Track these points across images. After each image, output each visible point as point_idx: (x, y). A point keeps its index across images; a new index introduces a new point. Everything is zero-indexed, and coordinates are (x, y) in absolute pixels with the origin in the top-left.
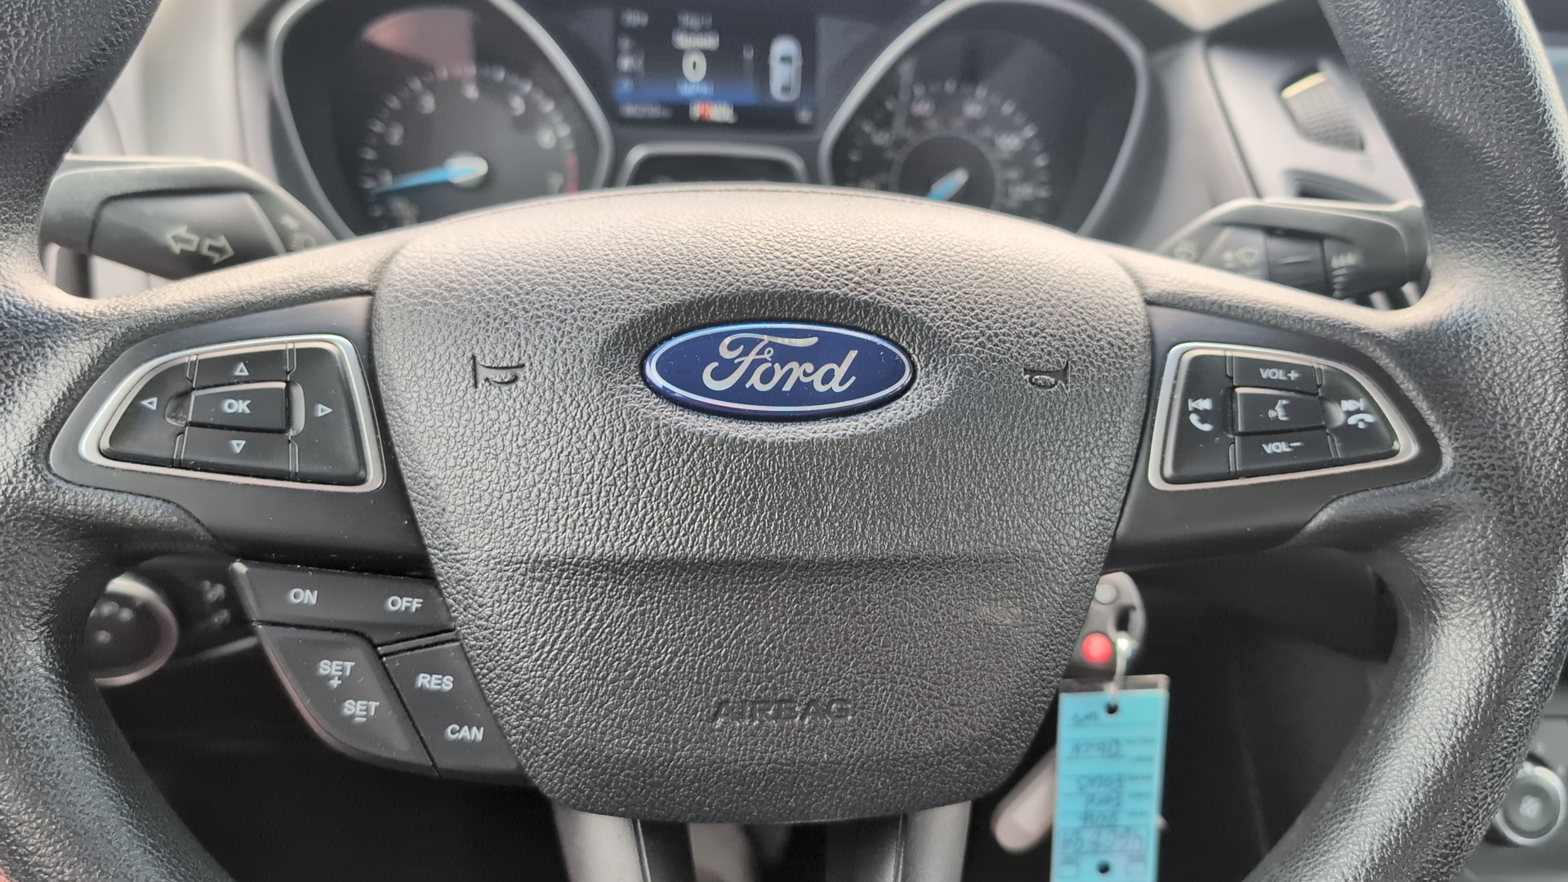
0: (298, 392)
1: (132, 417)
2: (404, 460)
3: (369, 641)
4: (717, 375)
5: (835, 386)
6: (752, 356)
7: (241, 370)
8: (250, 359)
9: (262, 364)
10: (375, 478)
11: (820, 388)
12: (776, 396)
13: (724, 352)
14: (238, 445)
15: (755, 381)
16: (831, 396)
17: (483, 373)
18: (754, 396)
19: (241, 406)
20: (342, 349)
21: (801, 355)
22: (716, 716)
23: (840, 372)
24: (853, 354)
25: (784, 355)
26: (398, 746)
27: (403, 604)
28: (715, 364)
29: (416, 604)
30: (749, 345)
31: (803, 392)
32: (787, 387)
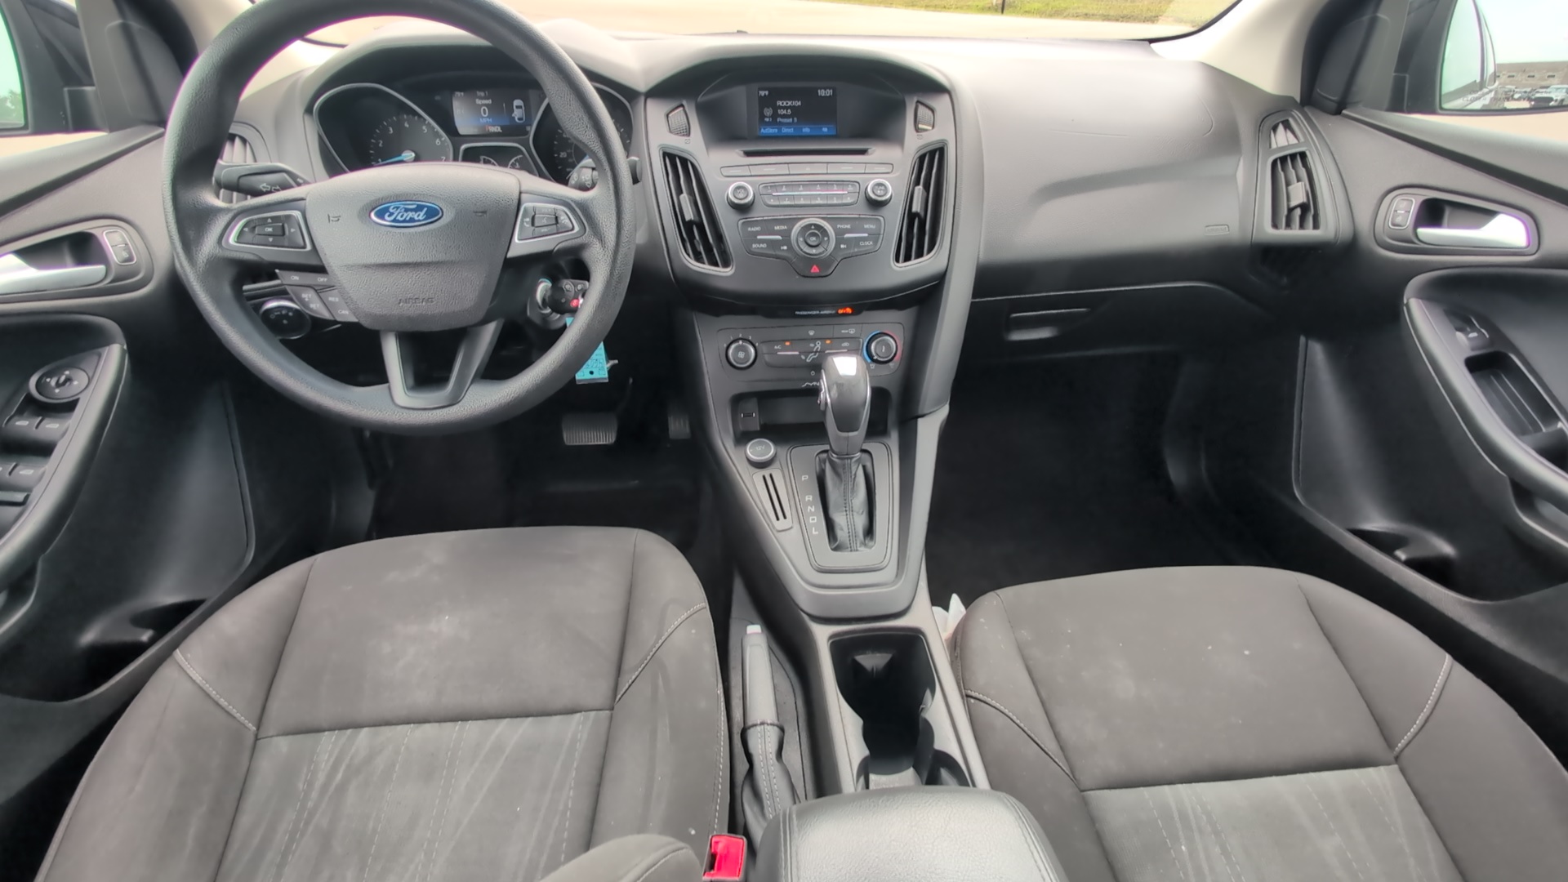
0: (286, 226)
1: (241, 233)
2: (315, 242)
3: (316, 291)
4: (389, 216)
5: (420, 218)
6: (399, 211)
7: (269, 220)
8: (272, 218)
9: (275, 219)
10: (309, 247)
11: (416, 218)
12: (404, 221)
13: (391, 210)
14: (271, 239)
15: (399, 218)
16: (419, 221)
17: (331, 219)
18: (399, 221)
19: (270, 230)
20: (297, 214)
21: (411, 210)
22: (399, 303)
23: (422, 214)
24: (425, 209)
25: (407, 210)
26: (326, 315)
27: (321, 279)
28: (388, 214)
29: (326, 279)
30: (398, 208)
31: (412, 220)
32: (408, 219)
